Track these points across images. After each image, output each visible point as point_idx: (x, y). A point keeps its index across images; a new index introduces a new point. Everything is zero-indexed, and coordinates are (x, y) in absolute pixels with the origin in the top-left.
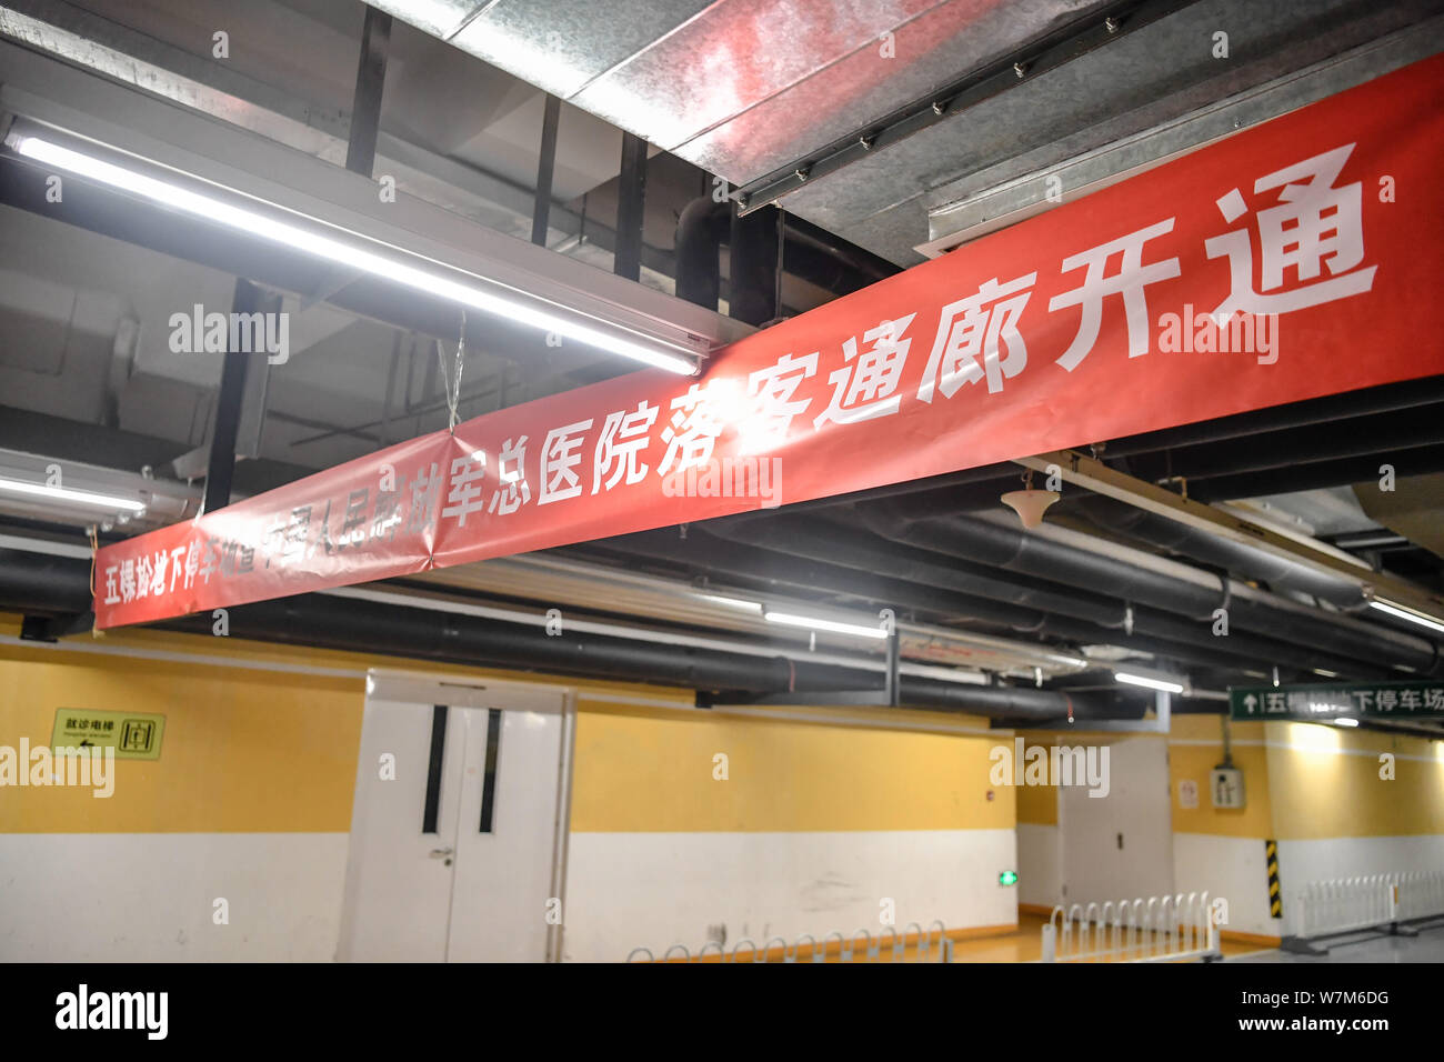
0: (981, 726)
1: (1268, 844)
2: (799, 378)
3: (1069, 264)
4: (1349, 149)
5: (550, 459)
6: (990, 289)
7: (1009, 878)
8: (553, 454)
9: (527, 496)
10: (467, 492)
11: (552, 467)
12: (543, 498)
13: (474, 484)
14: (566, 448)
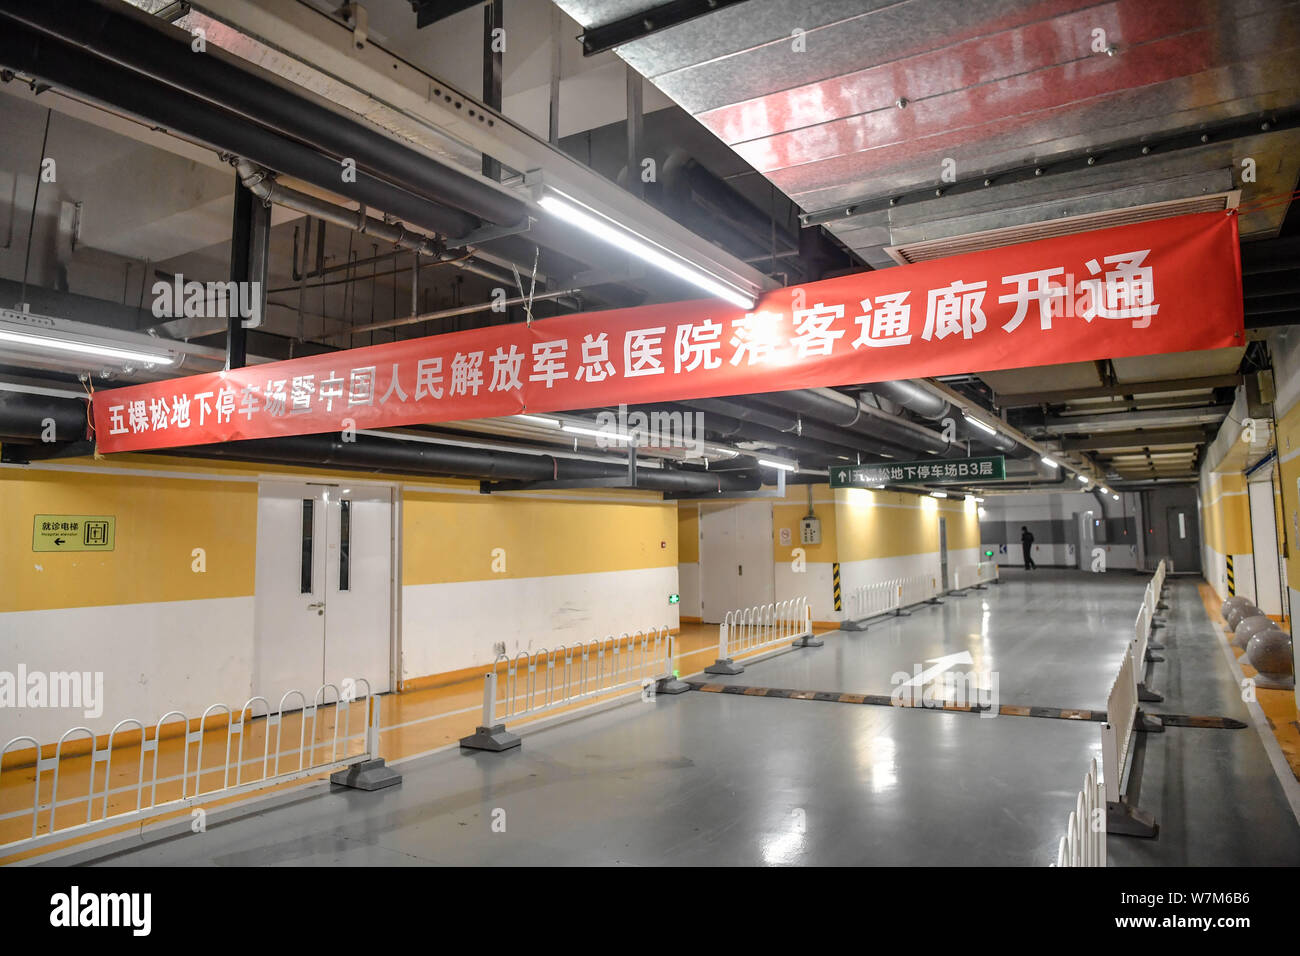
0: (658, 498)
1: (834, 565)
2: (832, 318)
3: (1006, 280)
4: (1148, 251)
5: (632, 350)
6: (958, 286)
8: (635, 346)
9: (612, 371)
10: (551, 366)
11: (635, 354)
12: (628, 373)
13: (557, 361)
14: (647, 344)
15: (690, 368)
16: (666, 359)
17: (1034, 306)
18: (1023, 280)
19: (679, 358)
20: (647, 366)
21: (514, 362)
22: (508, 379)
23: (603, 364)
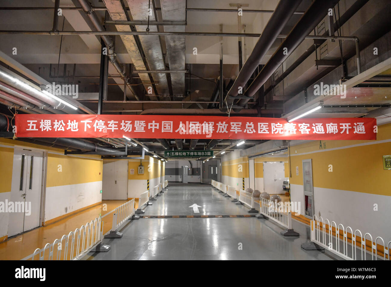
1: (148, 180)
2: (307, 127)
3: (340, 124)
4: (363, 123)
6: (332, 124)
7: (101, 192)
8: (261, 126)
9: (255, 132)
10: (236, 128)
11: (261, 128)
12: (259, 132)
13: (238, 127)
14: (264, 126)
15: (276, 133)
16: (270, 130)
17: (346, 129)
18: (344, 124)
19: (273, 131)
20: (264, 131)
21: (225, 126)
22: (223, 130)
23: (252, 129)
